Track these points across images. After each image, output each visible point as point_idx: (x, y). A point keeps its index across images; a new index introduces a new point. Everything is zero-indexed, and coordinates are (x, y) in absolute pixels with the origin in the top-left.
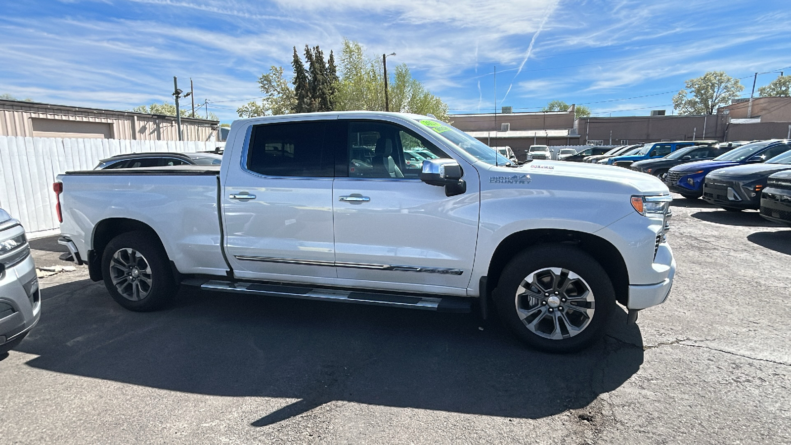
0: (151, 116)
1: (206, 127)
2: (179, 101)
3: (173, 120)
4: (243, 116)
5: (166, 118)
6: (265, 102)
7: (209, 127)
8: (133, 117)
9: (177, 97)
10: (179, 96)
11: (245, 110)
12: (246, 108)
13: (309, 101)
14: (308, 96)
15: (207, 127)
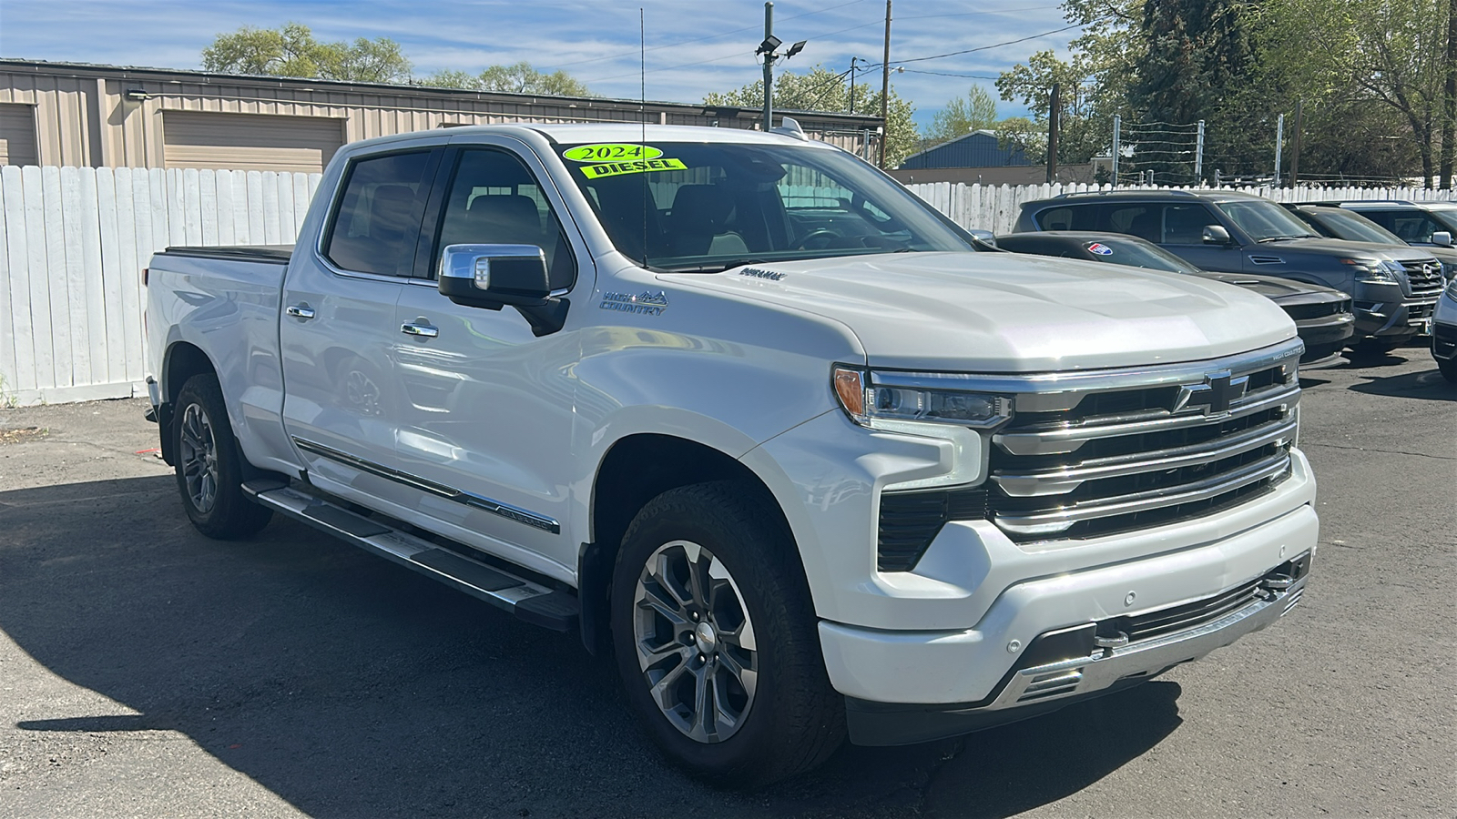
0: (702, 111)
1: (843, 135)
2: (773, 69)
3: (756, 121)
4: (1013, 96)
5: (740, 113)
6: (1078, 51)
7: (853, 136)
8: (659, 114)
9: (769, 59)
10: (774, 54)
11: (1020, 79)
12: (1022, 72)
13: (1173, 43)
14: (1174, 26)
15: (848, 135)
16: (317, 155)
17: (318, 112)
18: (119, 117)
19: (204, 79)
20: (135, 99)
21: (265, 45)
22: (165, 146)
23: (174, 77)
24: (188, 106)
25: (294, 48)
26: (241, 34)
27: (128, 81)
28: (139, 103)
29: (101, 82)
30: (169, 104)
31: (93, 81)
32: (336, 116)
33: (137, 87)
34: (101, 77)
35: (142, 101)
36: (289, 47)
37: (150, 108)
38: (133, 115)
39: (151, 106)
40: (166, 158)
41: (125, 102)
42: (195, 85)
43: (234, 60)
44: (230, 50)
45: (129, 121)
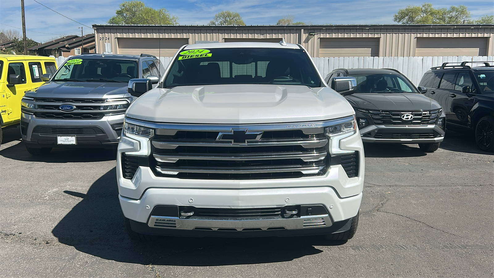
16: (369, 50)
17: (370, 36)
18: (307, 41)
19: (333, 27)
20: (312, 35)
21: (415, 11)
22: (320, 49)
23: (324, 27)
24: (328, 36)
25: (425, 12)
26: (408, 8)
27: (310, 29)
28: (313, 36)
29: (302, 30)
30: (322, 36)
31: (300, 30)
32: (377, 37)
33: (313, 31)
34: (302, 29)
35: (314, 35)
36: (423, 12)
37: (316, 38)
38: (311, 40)
39: (317, 36)
40: (319, 53)
41: (309, 36)
42: (331, 29)
43: (404, 17)
44: (402, 15)
45: (310, 42)
